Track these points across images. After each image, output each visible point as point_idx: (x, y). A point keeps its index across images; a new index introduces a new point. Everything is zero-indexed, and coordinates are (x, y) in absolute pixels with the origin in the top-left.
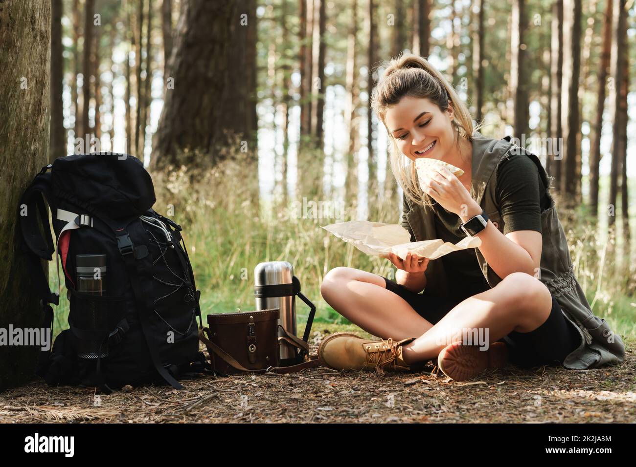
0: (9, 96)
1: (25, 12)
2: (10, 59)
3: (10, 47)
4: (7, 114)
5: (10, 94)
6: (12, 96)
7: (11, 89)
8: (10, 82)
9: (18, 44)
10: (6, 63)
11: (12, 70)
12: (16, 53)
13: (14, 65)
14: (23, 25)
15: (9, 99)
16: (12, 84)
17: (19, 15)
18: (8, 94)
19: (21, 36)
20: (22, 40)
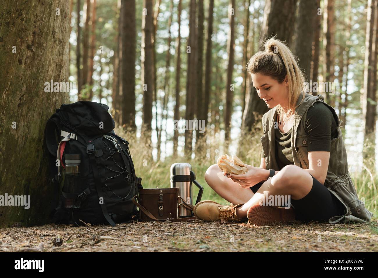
0: (39, 72)
1: (48, 29)
2: (40, 52)
3: (40, 46)
4: (38, 81)
5: (40, 70)
6: (41, 72)
7: (41, 68)
8: (40, 64)
9: (45, 45)
10: (38, 54)
11: (41, 58)
12: (43, 49)
13: (42, 55)
14: (47, 35)
15: (40, 73)
16: (41, 66)
17: (46, 29)
18: (39, 71)
19: (46, 41)
20: (47, 43)
